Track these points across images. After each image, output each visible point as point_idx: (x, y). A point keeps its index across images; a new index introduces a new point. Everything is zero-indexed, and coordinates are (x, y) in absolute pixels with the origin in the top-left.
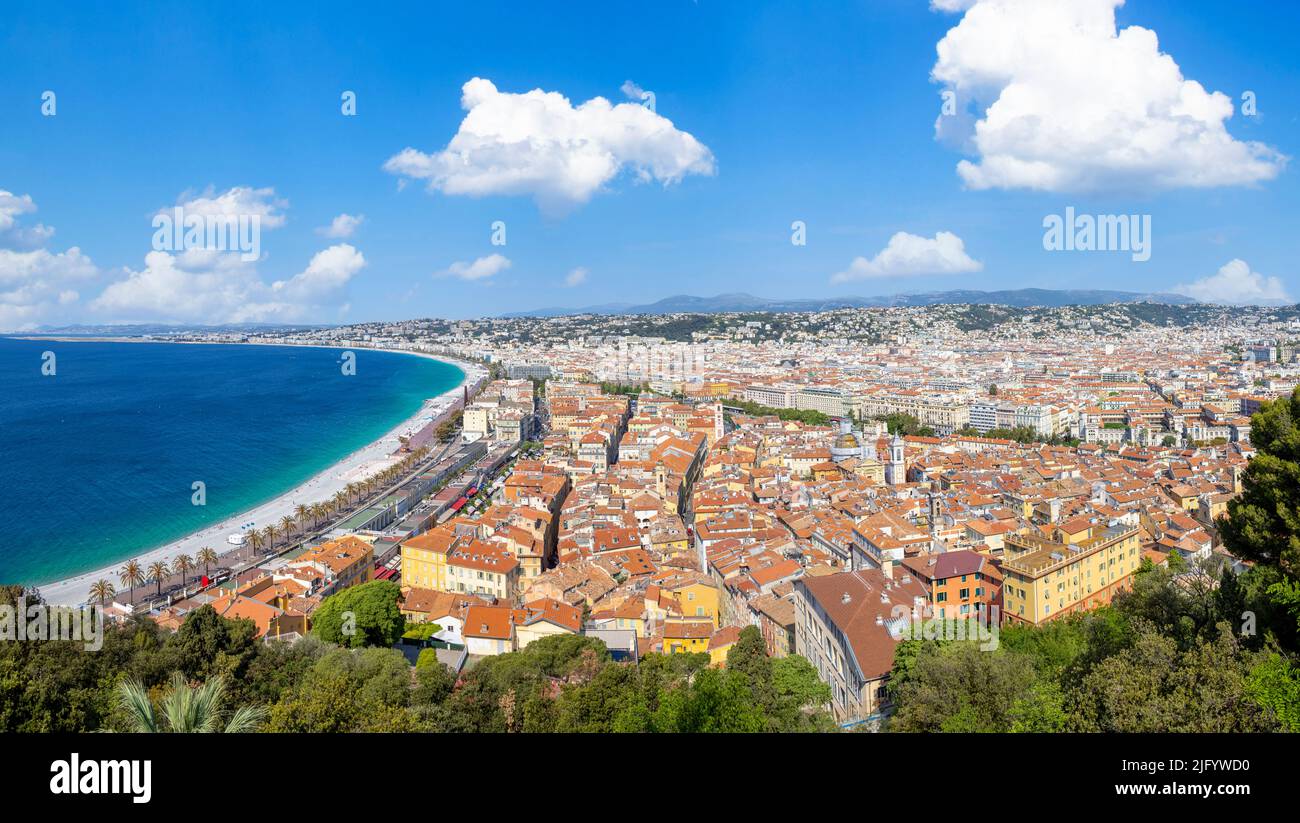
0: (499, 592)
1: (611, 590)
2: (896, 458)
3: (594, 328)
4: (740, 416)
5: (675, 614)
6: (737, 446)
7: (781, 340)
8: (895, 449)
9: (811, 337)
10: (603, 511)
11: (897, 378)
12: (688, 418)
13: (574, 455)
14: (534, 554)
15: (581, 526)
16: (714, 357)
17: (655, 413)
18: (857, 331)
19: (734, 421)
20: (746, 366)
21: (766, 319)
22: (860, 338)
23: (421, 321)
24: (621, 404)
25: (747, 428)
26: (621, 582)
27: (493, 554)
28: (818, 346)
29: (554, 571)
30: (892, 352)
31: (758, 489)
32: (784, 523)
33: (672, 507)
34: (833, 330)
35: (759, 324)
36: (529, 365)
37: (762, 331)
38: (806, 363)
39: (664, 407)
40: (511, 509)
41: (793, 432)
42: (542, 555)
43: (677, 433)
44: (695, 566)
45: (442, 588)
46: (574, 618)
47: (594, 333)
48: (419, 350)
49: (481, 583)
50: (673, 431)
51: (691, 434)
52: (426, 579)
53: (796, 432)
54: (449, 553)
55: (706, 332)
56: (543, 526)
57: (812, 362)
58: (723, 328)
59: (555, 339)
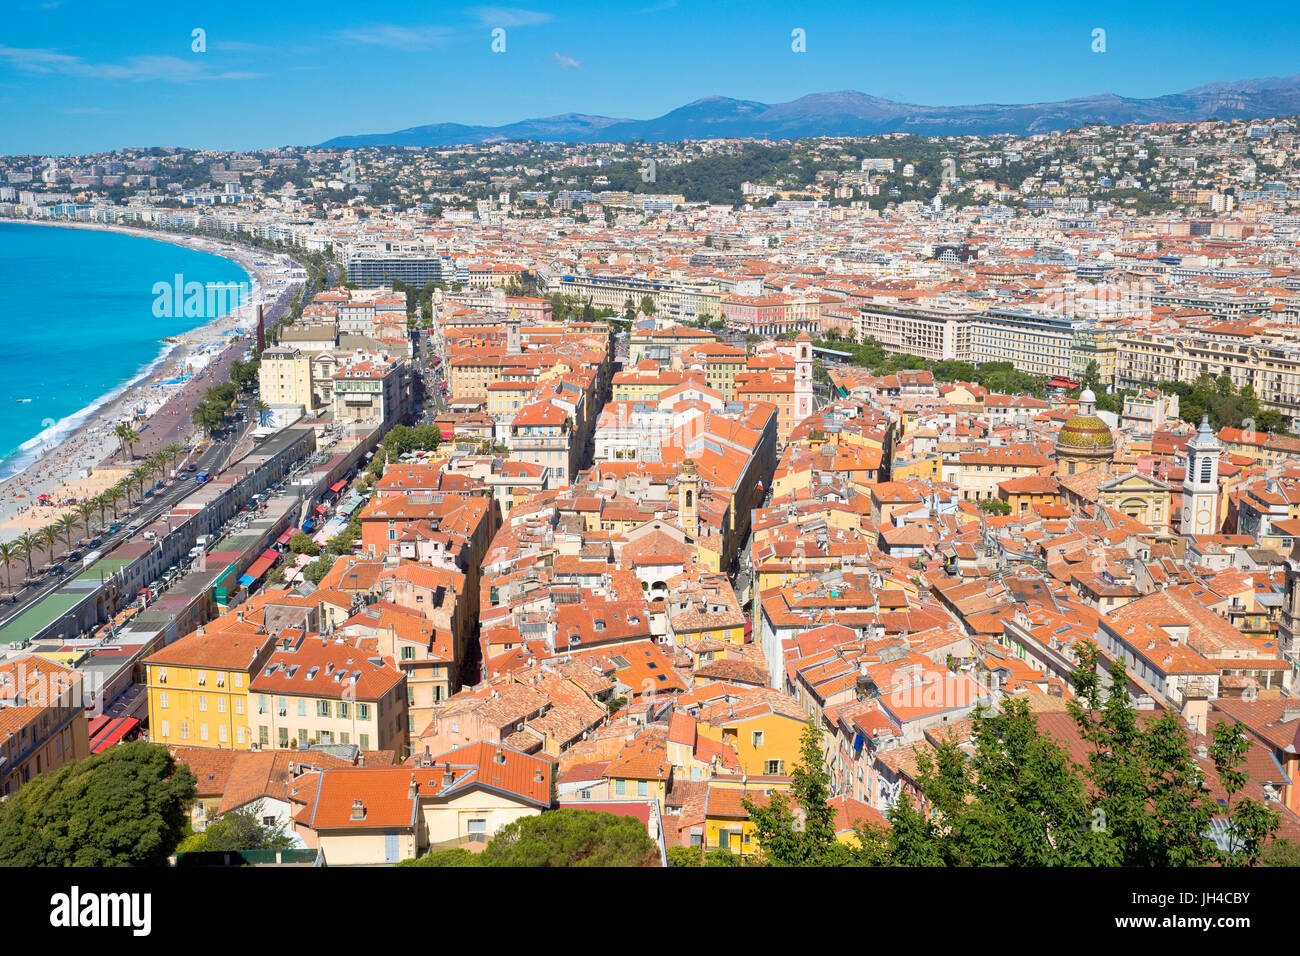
0: (364, 738)
1: (597, 725)
2: (1198, 475)
3: (531, 172)
4: (846, 368)
5: (728, 772)
6: (844, 434)
7: (937, 201)
8: (1200, 458)
9: (1004, 193)
10: (569, 568)
11: (1204, 293)
12: (737, 372)
13: (502, 450)
14: (433, 658)
15: (527, 597)
16: (789, 241)
17: (668, 361)
18: (1114, 179)
19: (835, 379)
20: (859, 259)
21: (900, 151)
22: (1118, 198)
23: (139, 155)
24: (596, 343)
25: (865, 396)
26: (615, 707)
27: (350, 662)
28: (1018, 215)
29: (477, 689)
30: (1196, 230)
31: (886, 527)
32: (946, 601)
33: (710, 558)
34: (1057, 177)
35: (888, 164)
36: (392, 256)
37: (896, 179)
38: (992, 254)
39: (686, 348)
40: (380, 568)
41: (962, 408)
42: (450, 658)
43: (717, 404)
44: (760, 680)
45: (242, 742)
46: (537, 779)
47: (530, 183)
48: (140, 224)
49: (325, 723)
50: (707, 398)
51: (746, 405)
52: (204, 728)
53: (969, 408)
54: (254, 670)
55: (772, 183)
56: (450, 600)
57: (1003, 253)
58: (808, 176)
59: (448, 198)
